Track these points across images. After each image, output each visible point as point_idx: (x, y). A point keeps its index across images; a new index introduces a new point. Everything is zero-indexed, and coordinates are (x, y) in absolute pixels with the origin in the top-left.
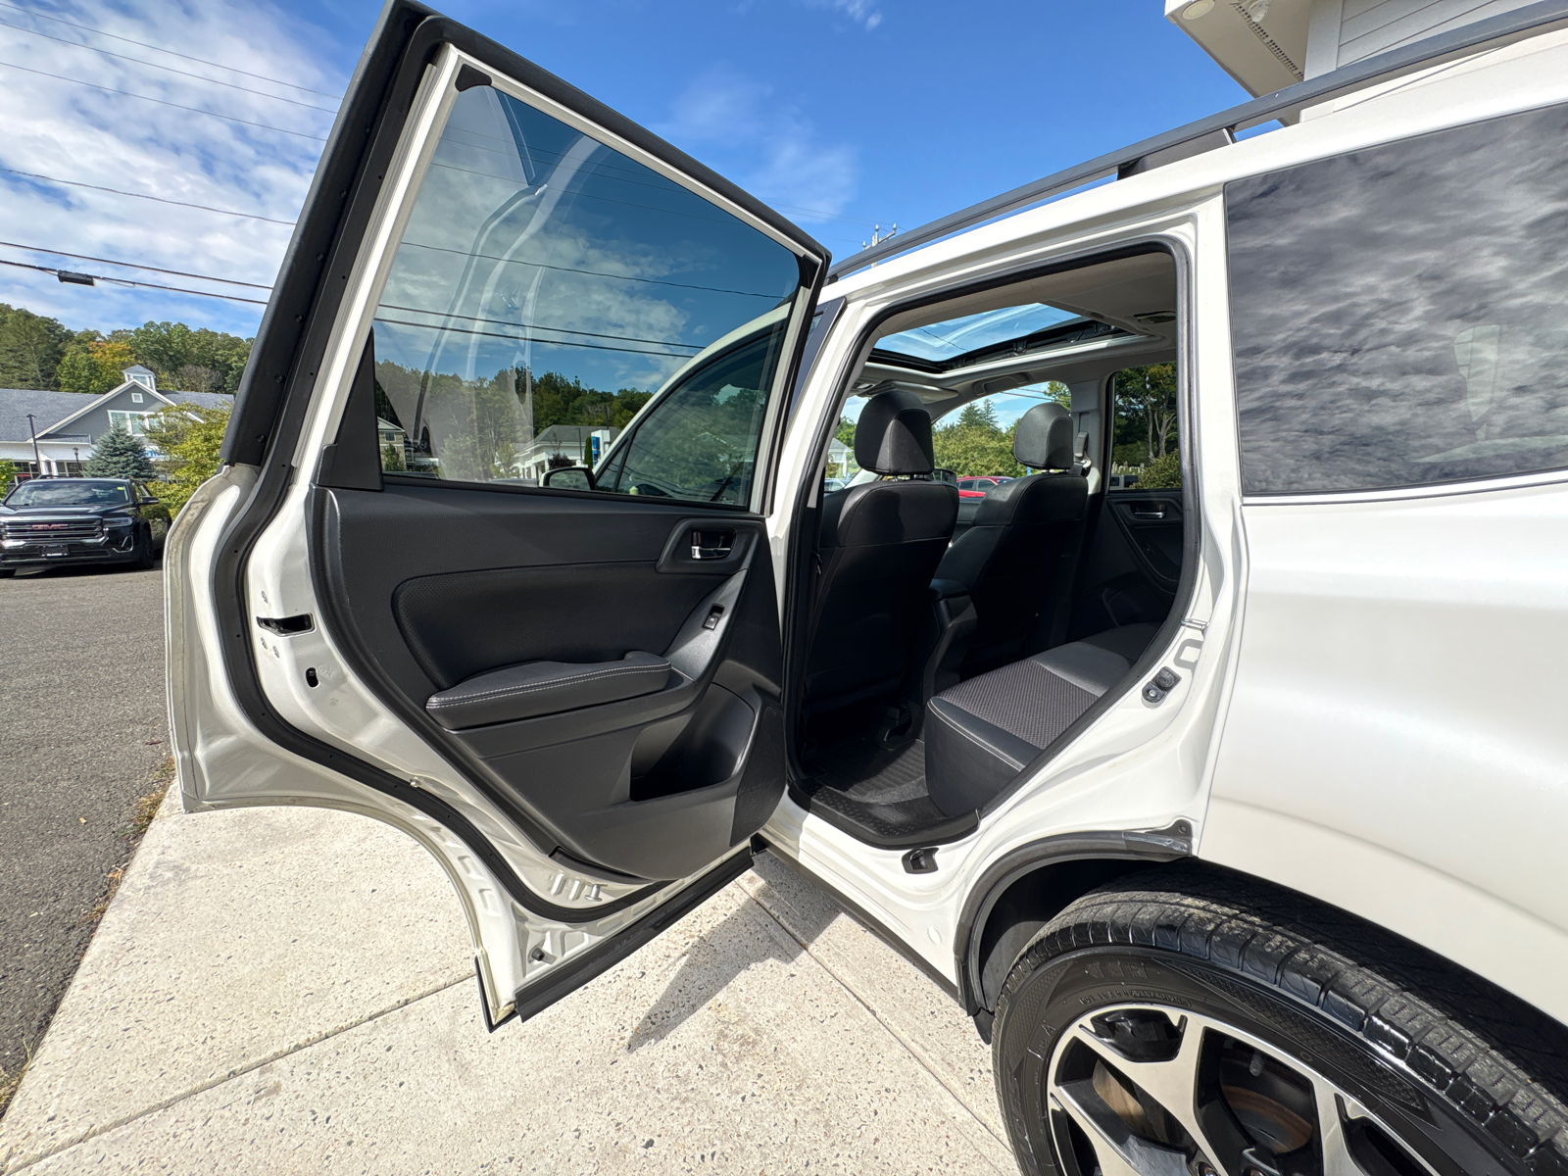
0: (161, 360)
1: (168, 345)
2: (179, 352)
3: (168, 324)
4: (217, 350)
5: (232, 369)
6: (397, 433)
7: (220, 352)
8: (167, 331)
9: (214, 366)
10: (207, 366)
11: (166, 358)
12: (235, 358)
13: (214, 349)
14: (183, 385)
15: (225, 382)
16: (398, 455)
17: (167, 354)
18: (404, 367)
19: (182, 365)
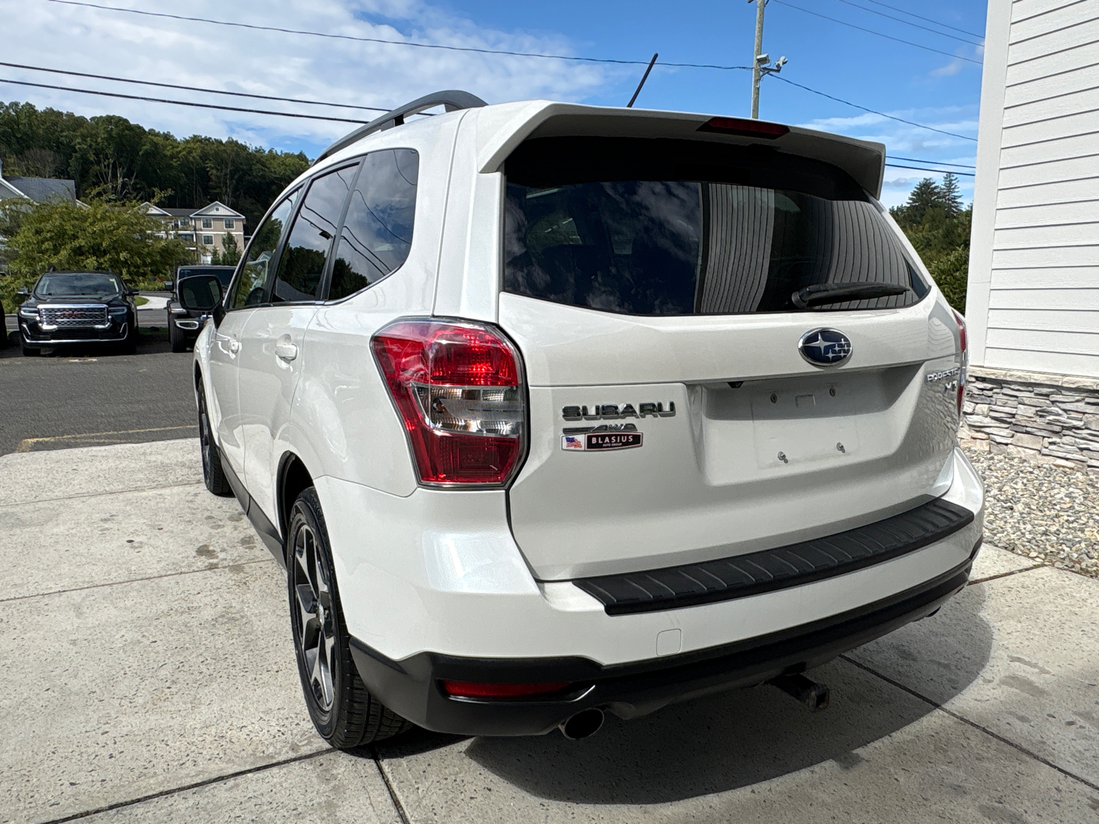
0: (9, 144)
1: (16, 127)
2: (26, 134)
3: (16, 104)
4: (62, 131)
5: (76, 152)
6: (236, 220)
7: (64, 134)
8: (16, 112)
9: (58, 147)
10: (51, 148)
11: (13, 140)
12: (79, 140)
13: (59, 130)
14: (28, 169)
15: (69, 165)
16: (236, 244)
17: (15, 136)
18: (248, 145)
19: (29, 147)
